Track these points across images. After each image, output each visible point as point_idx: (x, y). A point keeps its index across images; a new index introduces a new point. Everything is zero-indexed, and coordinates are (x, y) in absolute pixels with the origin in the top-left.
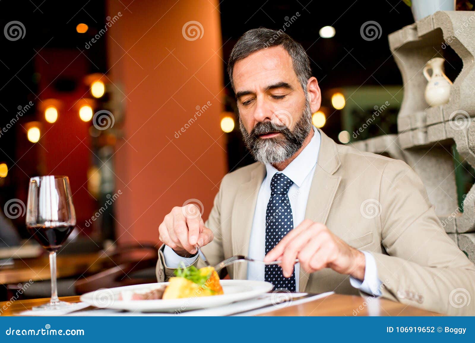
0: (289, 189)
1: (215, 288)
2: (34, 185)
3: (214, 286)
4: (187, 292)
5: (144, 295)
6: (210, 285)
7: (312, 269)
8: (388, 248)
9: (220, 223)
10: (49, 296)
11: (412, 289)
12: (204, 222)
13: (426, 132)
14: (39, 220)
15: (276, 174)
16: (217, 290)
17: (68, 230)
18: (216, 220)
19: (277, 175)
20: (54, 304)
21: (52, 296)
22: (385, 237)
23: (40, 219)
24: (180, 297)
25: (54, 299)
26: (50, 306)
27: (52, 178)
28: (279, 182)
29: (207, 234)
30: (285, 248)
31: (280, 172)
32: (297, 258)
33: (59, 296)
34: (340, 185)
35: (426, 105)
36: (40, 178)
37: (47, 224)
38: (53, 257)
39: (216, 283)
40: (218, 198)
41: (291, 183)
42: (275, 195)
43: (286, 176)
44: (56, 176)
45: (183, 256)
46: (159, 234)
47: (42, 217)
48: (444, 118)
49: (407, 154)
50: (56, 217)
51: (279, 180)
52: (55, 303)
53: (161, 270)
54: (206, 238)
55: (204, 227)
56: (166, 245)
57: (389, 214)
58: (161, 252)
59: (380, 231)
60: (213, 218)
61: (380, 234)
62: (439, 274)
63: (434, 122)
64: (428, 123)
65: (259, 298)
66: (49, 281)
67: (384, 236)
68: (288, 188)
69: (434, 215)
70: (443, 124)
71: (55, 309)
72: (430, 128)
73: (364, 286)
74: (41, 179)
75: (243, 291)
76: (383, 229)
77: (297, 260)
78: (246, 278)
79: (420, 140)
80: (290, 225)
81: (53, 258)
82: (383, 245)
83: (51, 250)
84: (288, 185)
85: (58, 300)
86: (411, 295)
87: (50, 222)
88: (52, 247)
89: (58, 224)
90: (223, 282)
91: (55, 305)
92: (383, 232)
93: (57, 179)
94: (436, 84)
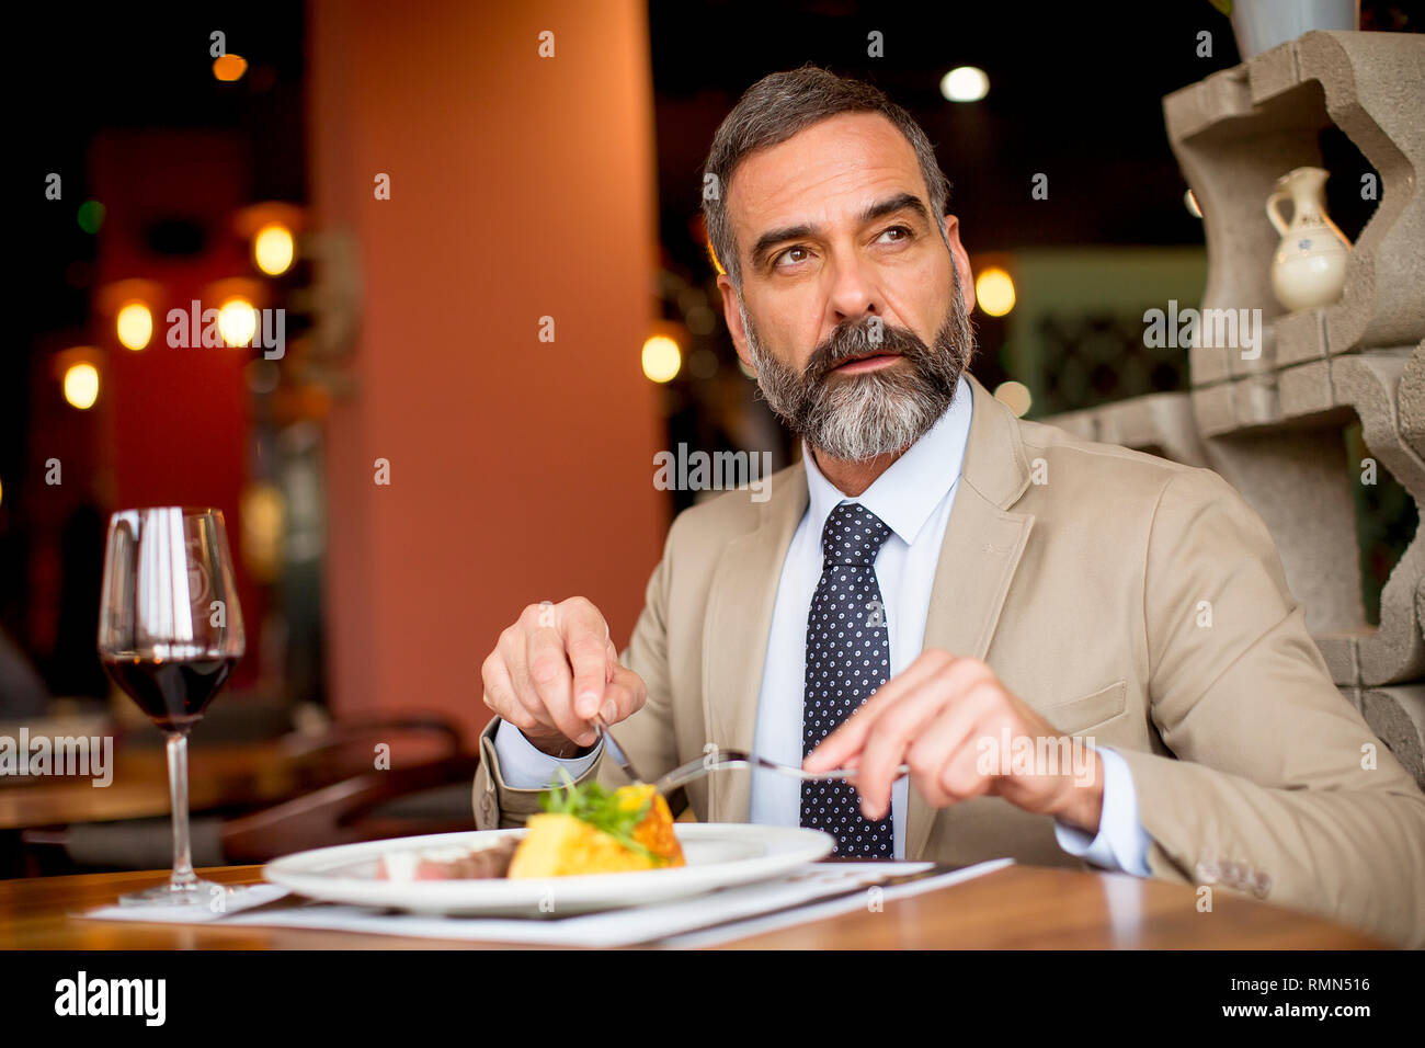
0: (877, 550)
1: (661, 848)
2: (121, 536)
3: (658, 840)
4: (582, 856)
5: (451, 866)
6: (644, 840)
7: (949, 794)
8: (1167, 731)
9: (665, 656)
10: (168, 865)
11: (1239, 857)
12: (619, 651)
13: (1274, 388)
14: (136, 640)
15: (838, 507)
16: (667, 855)
17: (220, 670)
18: (654, 648)
19: (842, 510)
20: (180, 888)
21: (176, 866)
22: (1160, 699)
23: (141, 636)
24: (561, 873)
25: (179, 874)
26: (169, 893)
27: (176, 514)
28: (848, 529)
29: (627, 687)
30: (870, 731)
31: (851, 501)
32: (904, 762)
33: (196, 864)
34: (1030, 540)
35: (1275, 308)
36: (140, 515)
37: (160, 653)
38: (177, 747)
39: (664, 831)
40: (661, 579)
41: (884, 533)
42: (836, 569)
43: (870, 513)
44: (187, 509)
45: (555, 755)
46: (483, 685)
47: (145, 631)
48: (1327, 345)
49: (1217, 451)
50: (186, 630)
51: (850, 523)
52: (183, 884)
53: (488, 795)
54: (626, 697)
55: (619, 666)
56: (503, 721)
57: (1172, 627)
58: (487, 741)
59: (1146, 681)
60: (644, 641)
61: (1146, 686)
62: (1313, 810)
63: (1300, 357)
64: (1282, 359)
65: (791, 878)
66: (165, 819)
67: (1155, 694)
68: (875, 547)
69: (1303, 635)
70: (1325, 364)
71: (186, 902)
72: (1288, 376)
73: (1100, 848)
74: (143, 519)
75: (744, 857)
76: (1155, 673)
77: (904, 769)
78: (747, 816)
79: (1258, 408)
80: (880, 658)
81: (178, 755)
82: (1155, 722)
83: (172, 728)
84: (876, 539)
85: (192, 877)
86: (1235, 872)
87: (167, 647)
88: (176, 719)
89: (191, 652)
90: (683, 829)
91: (184, 892)
92: (1155, 681)
93: (188, 518)
94: (1304, 245)
